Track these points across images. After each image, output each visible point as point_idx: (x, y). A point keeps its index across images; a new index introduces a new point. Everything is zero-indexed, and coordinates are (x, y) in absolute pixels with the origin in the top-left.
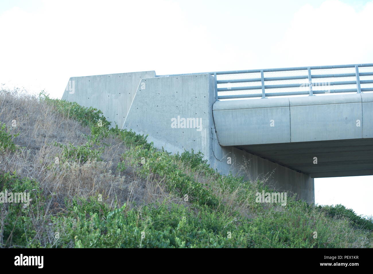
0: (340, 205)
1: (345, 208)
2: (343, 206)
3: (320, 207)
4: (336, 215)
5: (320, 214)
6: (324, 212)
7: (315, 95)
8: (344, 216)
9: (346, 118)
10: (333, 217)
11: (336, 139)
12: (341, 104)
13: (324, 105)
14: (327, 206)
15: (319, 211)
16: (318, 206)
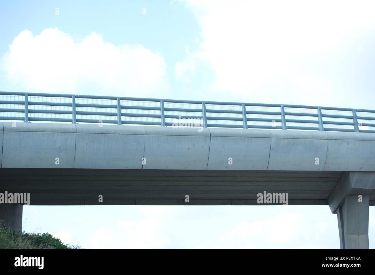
0: (47, 234)
1: (53, 237)
2: (50, 235)
3: (27, 235)
4: (42, 243)
5: (25, 241)
6: (30, 240)
7: (31, 121)
8: (50, 245)
9: (60, 148)
10: (38, 246)
11: (48, 167)
12: (56, 133)
13: (38, 132)
14: (34, 235)
15: (25, 239)
16: (25, 234)
